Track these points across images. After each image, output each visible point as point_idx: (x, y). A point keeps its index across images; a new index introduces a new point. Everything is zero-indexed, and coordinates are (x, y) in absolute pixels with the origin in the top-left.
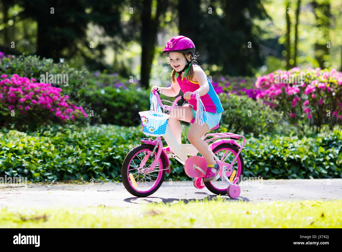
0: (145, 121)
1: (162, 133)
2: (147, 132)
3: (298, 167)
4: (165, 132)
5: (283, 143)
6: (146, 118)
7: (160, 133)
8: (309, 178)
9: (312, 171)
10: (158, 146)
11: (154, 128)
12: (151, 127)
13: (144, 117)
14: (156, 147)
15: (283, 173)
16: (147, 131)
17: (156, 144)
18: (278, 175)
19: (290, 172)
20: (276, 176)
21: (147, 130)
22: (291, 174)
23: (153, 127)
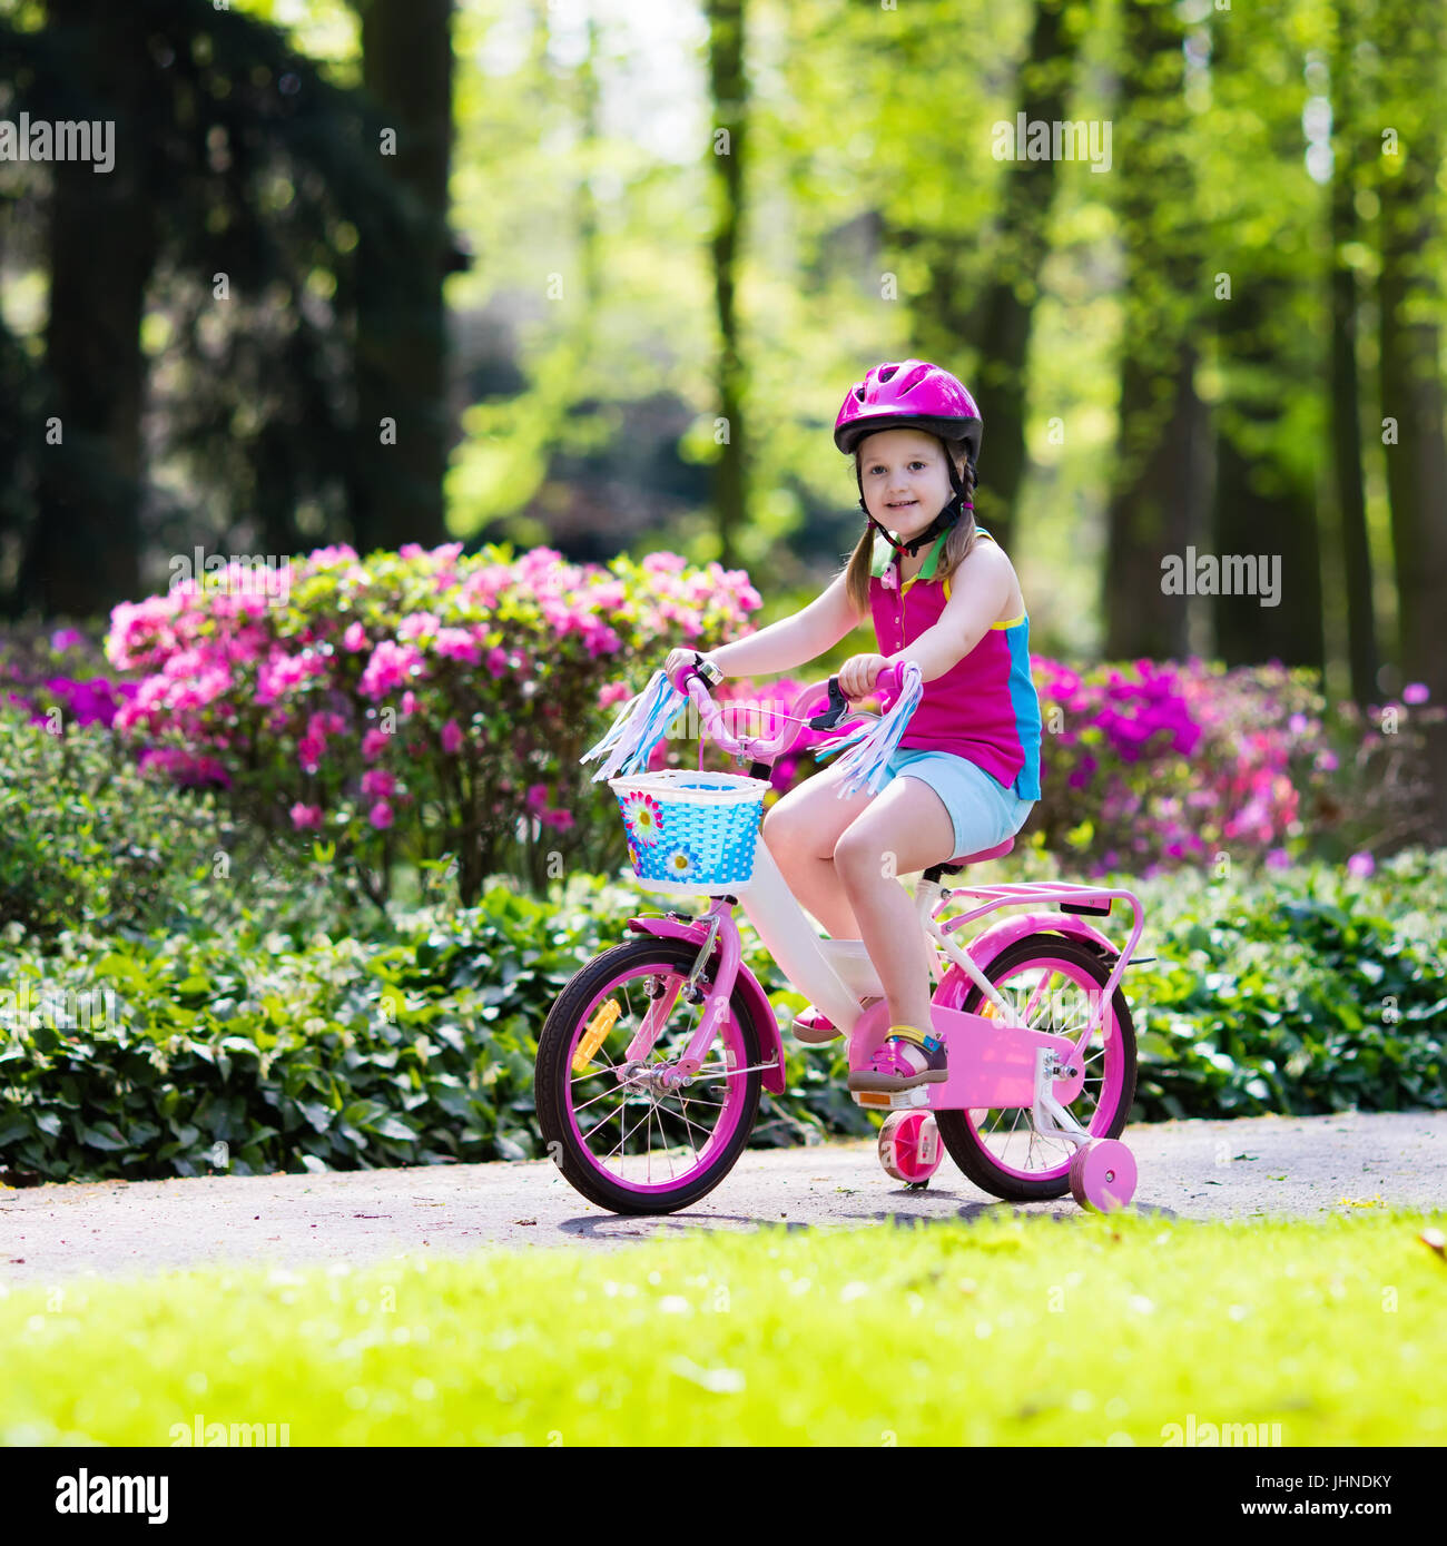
0: (645, 819)
1: (735, 875)
2: (657, 877)
3: (243, 1103)
4: (749, 873)
5: (182, 974)
6: (649, 799)
7: (724, 876)
8: (303, 1170)
9: (322, 1126)
10: (719, 946)
11: (693, 849)
12: (677, 845)
13: (640, 795)
14: (709, 948)
15: (151, 1147)
16: (658, 872)
17: (704, 939)
18: (117, 1156)
19: (187, 1136)
20: (111, 1166)
21: (657, 867)
22: (198, 1147)
23: (687, 848)
